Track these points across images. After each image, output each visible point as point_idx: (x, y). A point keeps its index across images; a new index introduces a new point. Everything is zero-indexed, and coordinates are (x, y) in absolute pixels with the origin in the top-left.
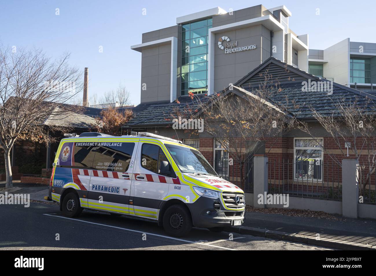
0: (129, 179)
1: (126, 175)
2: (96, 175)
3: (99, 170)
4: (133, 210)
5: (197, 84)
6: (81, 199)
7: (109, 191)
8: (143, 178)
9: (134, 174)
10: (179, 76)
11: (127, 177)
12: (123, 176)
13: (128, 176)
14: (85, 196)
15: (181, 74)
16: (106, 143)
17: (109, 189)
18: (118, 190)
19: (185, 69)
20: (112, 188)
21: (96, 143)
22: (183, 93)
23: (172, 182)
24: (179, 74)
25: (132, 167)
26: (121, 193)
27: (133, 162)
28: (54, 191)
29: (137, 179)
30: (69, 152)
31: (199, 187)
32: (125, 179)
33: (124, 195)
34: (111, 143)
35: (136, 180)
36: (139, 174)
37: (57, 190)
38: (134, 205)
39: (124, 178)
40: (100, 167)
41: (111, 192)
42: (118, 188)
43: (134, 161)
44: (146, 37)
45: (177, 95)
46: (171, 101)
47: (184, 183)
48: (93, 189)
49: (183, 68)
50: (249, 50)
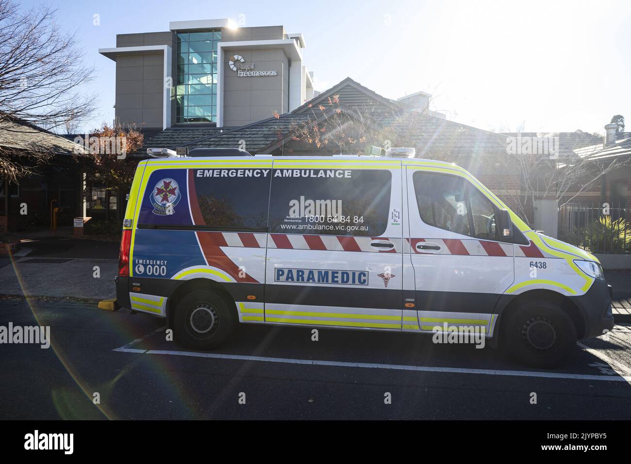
0: (394, 251)
1: (381, 243)
2: (284, 244)
3: (292, 231)
4: (416, 319)
5: (194, 110)
6: (240, 305)
7: (333, 281)
8: (437, 248)
9: (408, 239)
10: (174, 98)
11: (388, 247)
12: (373, 245)
13: (391, 246)
14: (254, 297)
15: (176, 95)
16: (299, 171)
17: (333, 277)
18: (363, 278)
19: (181, 90)
20: (343, 273)
21: (266, 170)
22: (178, 120)
23: (522, 253)
24: (173, 95)
25: (399, 224)
26: (375, 283)
27: (396, 213)
28: (139, 289)
29: (419, 250)
30: (177, 191)
31: (585, 260)
32: (380, 252)
33: (385, 288)
34: (316, 172)
35: (417, 253)
36: (422, 240)
37: (150, 285)
38: (417, 310)
39: (377, 249)
40: (294, 227)
41: (340, 281)
42: (363, 273)
43: (399, 210)
44: (122, 39)
45: (172, 122)
46: (165, 127)
47: (552, 254)
48: (278, 279)
49: (179, 89)
50: (268, 76)
